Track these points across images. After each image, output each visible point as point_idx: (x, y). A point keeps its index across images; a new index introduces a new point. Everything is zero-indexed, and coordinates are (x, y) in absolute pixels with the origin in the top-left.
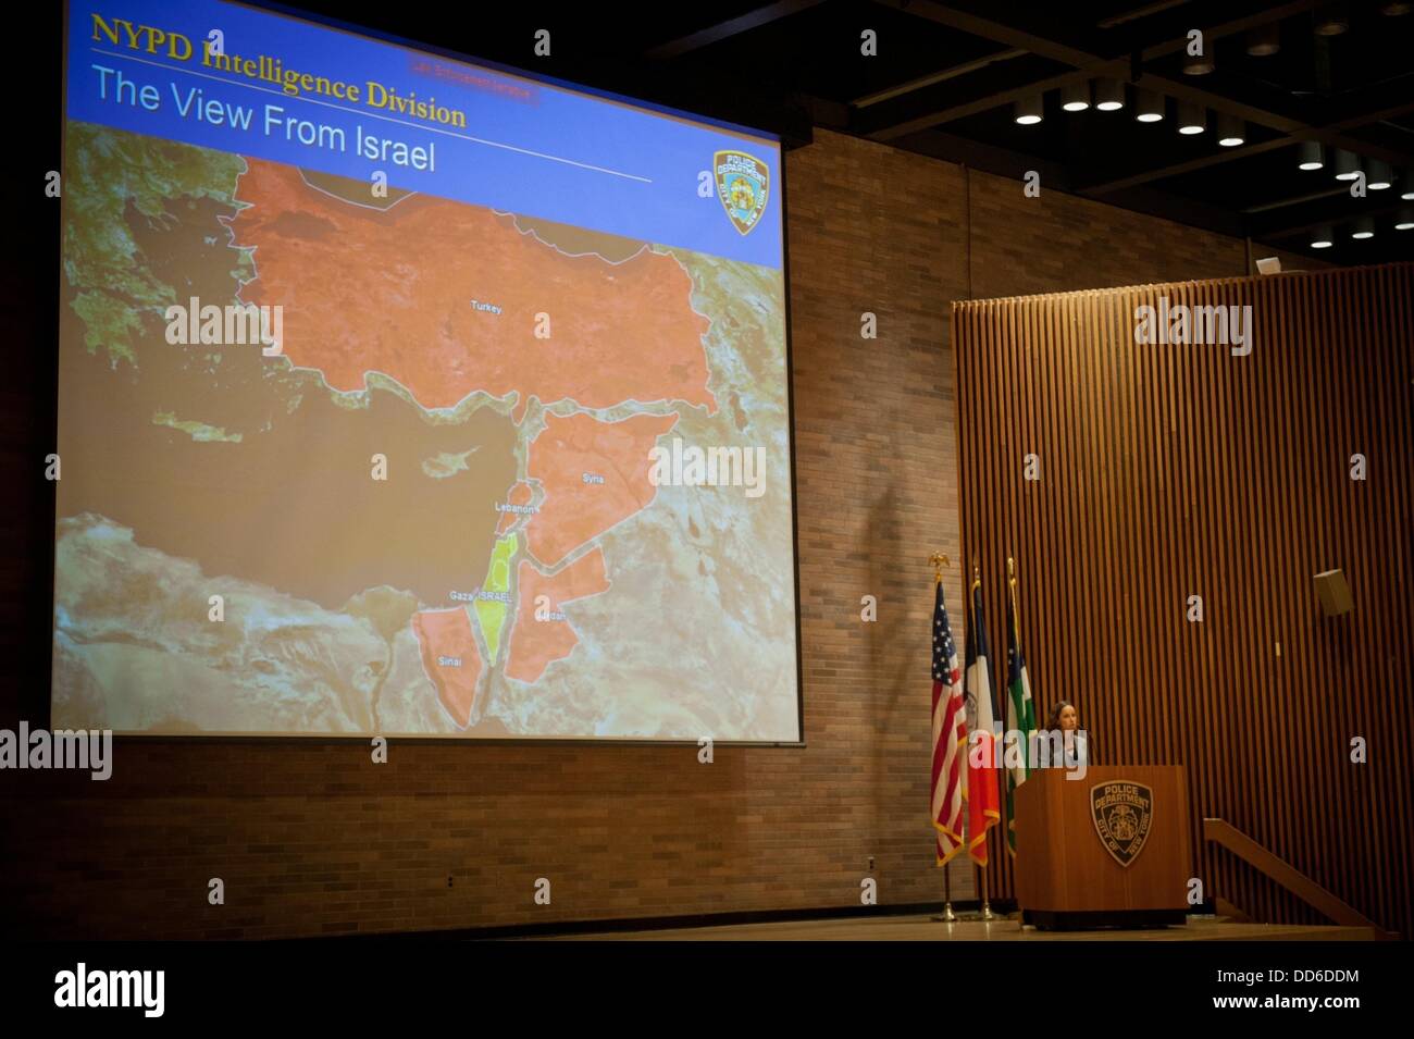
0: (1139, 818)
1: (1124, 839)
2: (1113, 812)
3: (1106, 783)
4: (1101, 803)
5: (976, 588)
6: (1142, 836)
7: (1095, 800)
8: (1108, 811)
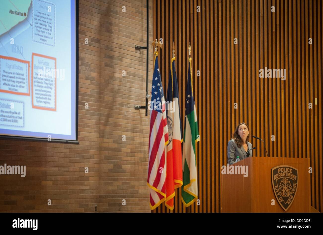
0: (292, 185)
1: (286, 196)
2: (281, 182)
3: (279, 167)
4: (276, 177)
5: (174, 61)
6: (293, 195)
7: (274, 175)
8: (279, 181)
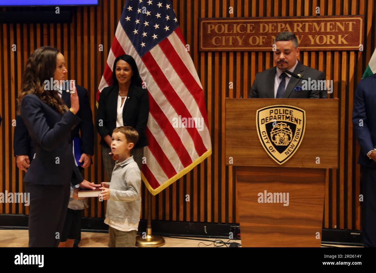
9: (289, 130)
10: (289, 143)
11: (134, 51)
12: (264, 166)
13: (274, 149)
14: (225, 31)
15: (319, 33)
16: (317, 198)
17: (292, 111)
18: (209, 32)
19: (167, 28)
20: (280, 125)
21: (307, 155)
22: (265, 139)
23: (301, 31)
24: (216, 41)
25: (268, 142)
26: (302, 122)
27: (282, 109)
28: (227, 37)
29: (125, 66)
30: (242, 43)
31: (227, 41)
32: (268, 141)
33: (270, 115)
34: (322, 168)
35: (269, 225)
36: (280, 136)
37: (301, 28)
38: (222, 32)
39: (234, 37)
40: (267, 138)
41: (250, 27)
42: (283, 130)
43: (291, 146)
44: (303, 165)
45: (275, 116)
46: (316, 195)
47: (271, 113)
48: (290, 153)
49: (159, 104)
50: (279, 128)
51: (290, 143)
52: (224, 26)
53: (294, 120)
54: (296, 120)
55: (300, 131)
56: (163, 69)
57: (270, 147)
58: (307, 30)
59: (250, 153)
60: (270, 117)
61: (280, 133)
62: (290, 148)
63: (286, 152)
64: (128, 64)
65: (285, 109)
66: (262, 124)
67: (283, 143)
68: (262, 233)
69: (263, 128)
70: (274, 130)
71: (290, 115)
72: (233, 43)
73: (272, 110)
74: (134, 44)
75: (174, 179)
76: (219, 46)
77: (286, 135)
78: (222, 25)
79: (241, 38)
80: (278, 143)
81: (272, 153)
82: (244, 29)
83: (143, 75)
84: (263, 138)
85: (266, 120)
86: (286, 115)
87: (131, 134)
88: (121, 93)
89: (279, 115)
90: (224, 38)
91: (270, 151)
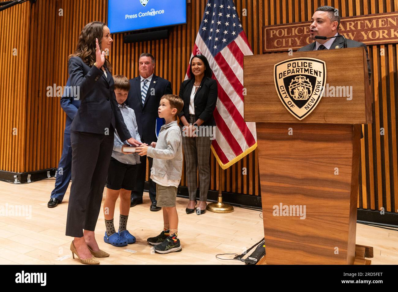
9: (309, 84)
10: (308, 97)
11: (209, 53)
12: (283, 122)
13: (293, 103)
14: (285, 34)
15: (372, 29)
16: (344, 158)
17: (311, 63)
18: (272, 36)
19: (234, 33)
20: (298, 78)
21: (329, 110)
22: (283, 94)
23: (353, 29)
24: (277, 43)
25: (287, 97)
26: (322, 74)
27: (300, 62)
28: (287, 39)
29: (198, 61)
30: (300, 43)
31: (287, 42)
32: (287, 95)
33: (288, 69)
34: (347, 123)
35: (291, 186)
36: (299, 90)
37: (354, 26)
38: (282, 35)
39: (293, 39)
40: (285, 93)
41: (307, 29)
42: (302, 84)
43: (312, 100)
44: (326, 121)
45: (293, 70)
46: (342, 155)
47: (288, 67)
48: (310, 107)
49: (228, 93)
50: (298, 82)
51: (310, 97)
52: (284, 30)
53: (313, 73)
54: (316, 73)
55: (320, 84)
56: (231, 66)
57: (288, 102)
58: (359, 28)
59: (268, 109)
60: (288, 71)
61: (299, 86)
62: (310, 103)
63: (306, 107)
64: (201, 60)
65: (303, 61)
66: (280, 78)
67: (302, 97)
68: (283, 193)
69: (281, 82)
70: (292, 84)
71: (309, 67)
72: (292, 44)
73: (290, 64)
74: (209, 48)
75: (241, 156)
76: (281, 47)
77: (305, 88)
78: (282, 30)
79: (299, 39)
80: (297, 97)
81: (291, 108)
82: (301, 31)
83: (215, 71)
84: (282, 93)
85: (284, 74)
86: (305, 67)
87: (174, 101)
88: (196, 84)
89: (297, 69)
90: (284, 40)
91: (289, 106)
